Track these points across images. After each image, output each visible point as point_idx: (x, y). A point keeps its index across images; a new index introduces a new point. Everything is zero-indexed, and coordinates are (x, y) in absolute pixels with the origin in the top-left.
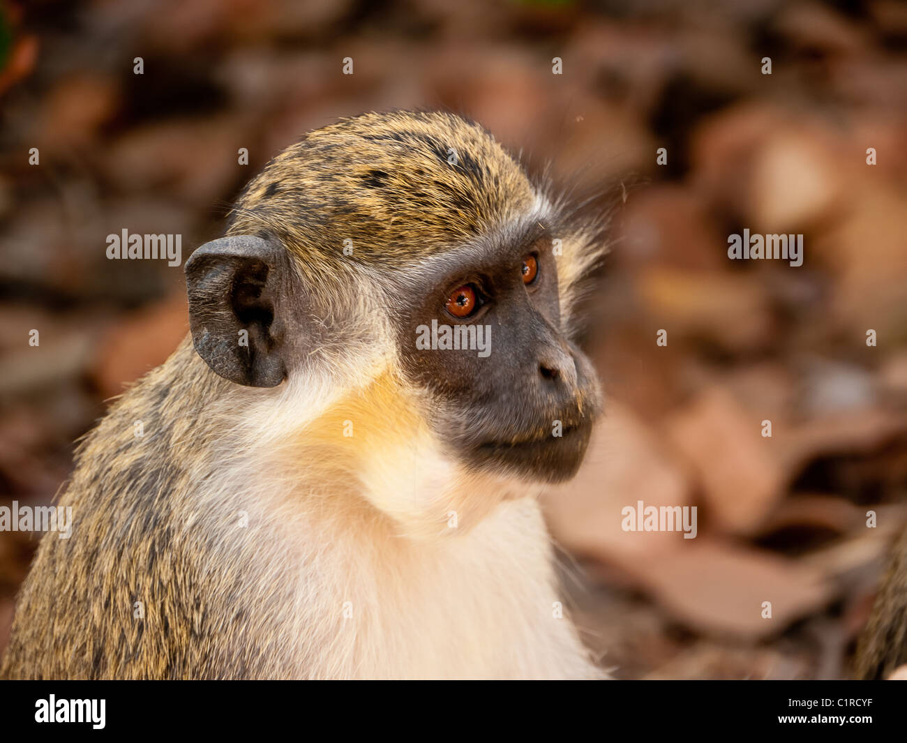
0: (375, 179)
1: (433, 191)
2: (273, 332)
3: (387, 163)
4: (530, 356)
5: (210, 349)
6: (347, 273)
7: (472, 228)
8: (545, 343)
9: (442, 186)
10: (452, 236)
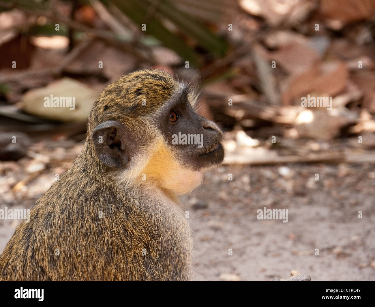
0: (138, 92)
1: (156, 87)
2: (123, 148)
3: (140, 86)
4: (200, 125)
5: (105, 160)
6: (141, 121)
7: (170, 95)
8: (202, 120)
9: (157, 85)
10: (165, 99)
